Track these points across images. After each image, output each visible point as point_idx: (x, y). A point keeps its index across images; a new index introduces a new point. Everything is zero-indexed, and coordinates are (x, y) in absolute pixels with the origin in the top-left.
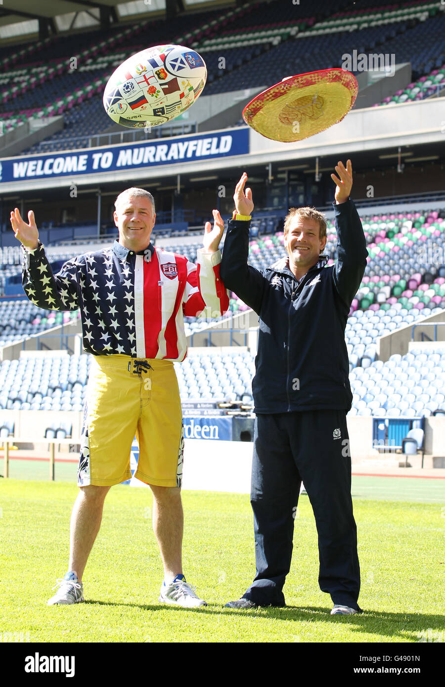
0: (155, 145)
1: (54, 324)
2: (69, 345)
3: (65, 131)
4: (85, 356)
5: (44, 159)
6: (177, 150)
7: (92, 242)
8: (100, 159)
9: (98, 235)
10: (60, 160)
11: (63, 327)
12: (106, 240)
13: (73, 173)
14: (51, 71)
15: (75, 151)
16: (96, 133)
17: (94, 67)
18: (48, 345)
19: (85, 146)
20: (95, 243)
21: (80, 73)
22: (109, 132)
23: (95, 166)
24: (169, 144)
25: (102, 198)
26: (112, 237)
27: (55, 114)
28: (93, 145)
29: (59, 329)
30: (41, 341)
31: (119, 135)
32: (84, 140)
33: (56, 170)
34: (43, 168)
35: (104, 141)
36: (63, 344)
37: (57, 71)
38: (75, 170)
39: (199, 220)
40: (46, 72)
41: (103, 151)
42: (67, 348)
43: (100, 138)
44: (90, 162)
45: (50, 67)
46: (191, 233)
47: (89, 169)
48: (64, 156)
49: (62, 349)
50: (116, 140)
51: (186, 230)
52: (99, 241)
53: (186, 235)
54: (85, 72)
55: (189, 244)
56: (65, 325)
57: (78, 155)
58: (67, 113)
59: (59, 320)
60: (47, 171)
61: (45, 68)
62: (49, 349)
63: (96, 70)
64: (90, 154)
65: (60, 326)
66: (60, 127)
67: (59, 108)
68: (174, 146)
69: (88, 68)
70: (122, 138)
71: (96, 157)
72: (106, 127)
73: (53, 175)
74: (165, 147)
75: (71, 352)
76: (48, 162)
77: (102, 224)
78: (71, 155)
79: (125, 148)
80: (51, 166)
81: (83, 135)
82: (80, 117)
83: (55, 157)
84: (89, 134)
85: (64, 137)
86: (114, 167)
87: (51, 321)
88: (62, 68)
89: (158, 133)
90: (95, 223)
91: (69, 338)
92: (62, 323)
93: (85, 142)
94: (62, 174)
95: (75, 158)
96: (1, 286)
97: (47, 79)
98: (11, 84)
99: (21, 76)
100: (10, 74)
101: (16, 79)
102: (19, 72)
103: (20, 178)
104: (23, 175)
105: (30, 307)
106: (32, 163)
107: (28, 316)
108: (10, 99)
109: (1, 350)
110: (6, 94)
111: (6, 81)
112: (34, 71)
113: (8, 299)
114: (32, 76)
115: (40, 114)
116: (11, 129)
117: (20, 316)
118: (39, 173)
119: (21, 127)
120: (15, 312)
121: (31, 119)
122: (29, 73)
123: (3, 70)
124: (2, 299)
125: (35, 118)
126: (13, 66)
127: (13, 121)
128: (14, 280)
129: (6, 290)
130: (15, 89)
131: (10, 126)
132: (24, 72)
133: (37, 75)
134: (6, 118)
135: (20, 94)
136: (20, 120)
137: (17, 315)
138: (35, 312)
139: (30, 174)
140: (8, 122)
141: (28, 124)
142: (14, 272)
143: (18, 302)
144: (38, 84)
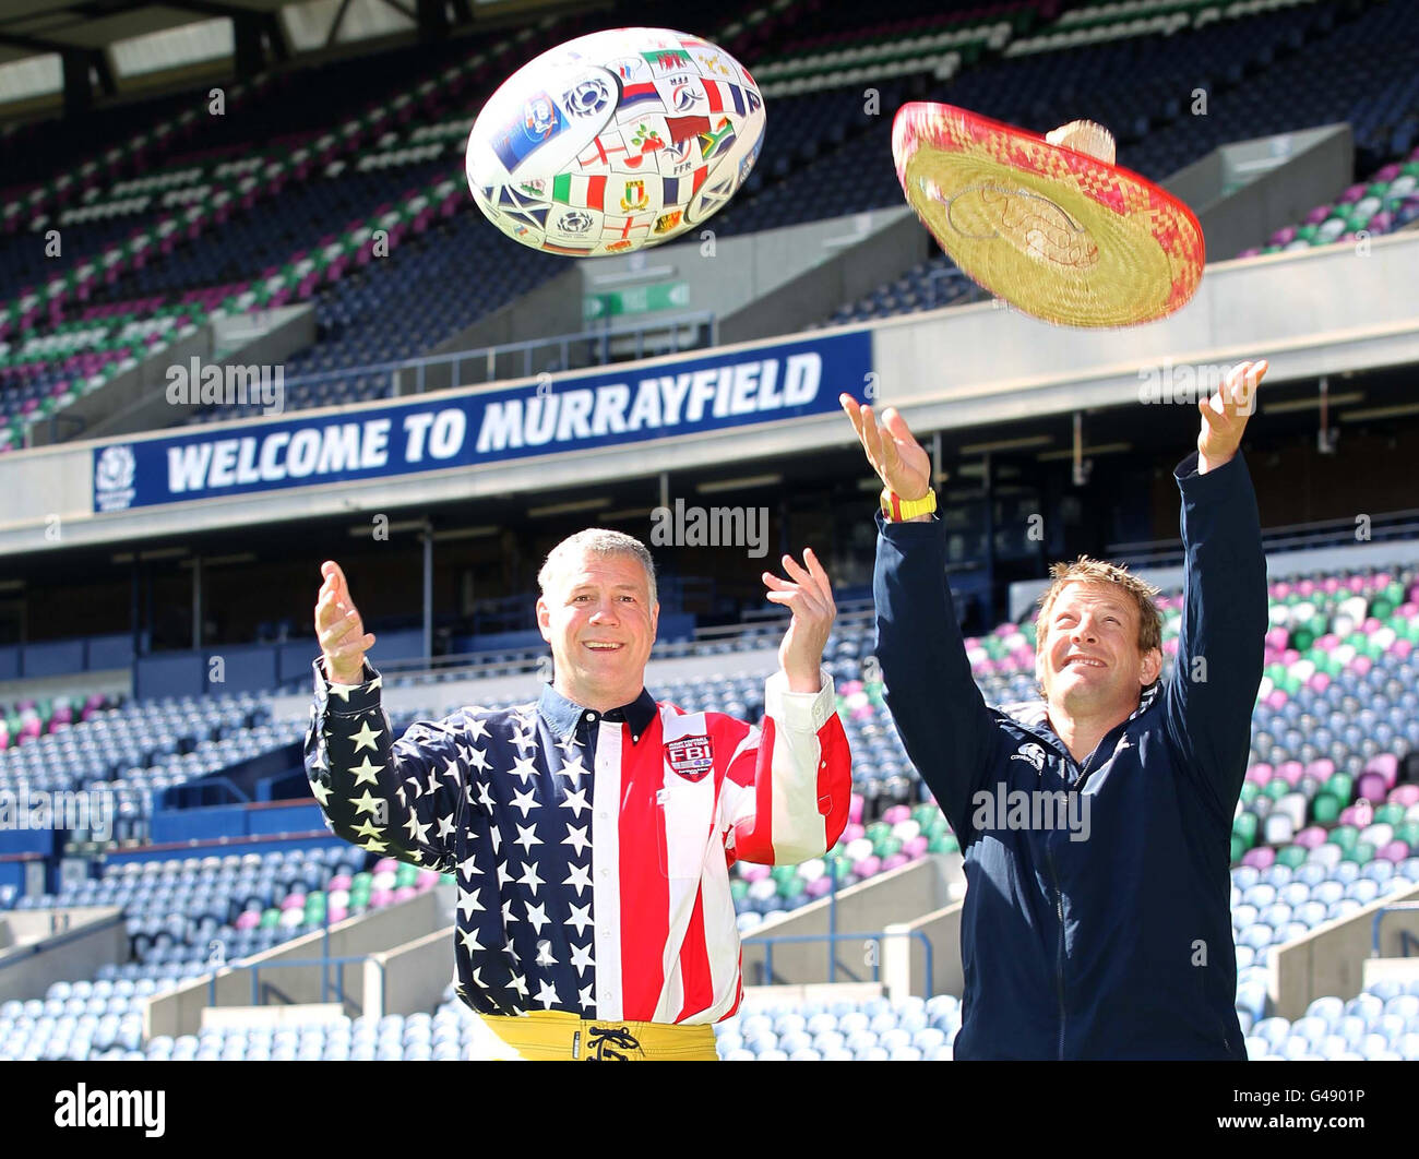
0: (592, 384)
1: (302, 928)
2: (348, 991)
3: (321, 349)
4: (395, 1022)
5: (261, 434)
6: (658, 401)
7: (408, 679)
8: (428, 431)
9: (427, 658)
10: (309, 436)
11: (328, 937)
12: (449, 674)
13: (346, 475)
14: (274, 170)
15: (351, 408)
16: (413, 354)
17: (401, 157)
18: (285, 989)
19: (381, 395)
20: (418, 682)
21: (362, 175)
22: (452, 349)
23: (414, 453)
24: (633, 381)
25: (437, 546)
26: (466, 663)
27: (291, 298)
28: (408, 389)
29: (318, 940)
30: (264, 977)
31: (483, 360)
32: (378, 374)
33: (297, 468)
34: (256, 463)
35: (438, 379)
36: (328, 986)
37: (291, 170)
38: (353, 465)
39: (727, 607)
40: (260, 172)
41: (437, 408)
42: (342, 998)
43: (427, 368)
44: (397, 441)
45: (269, 161)
46: (706, 648)
47: (396, 462)
48: (320, 425)
49: (326, 1000)
50: (475, 372)
51: (691, 639)
52: (429, 676)
53: (690, 654)
54: (376, 171)
55: (698, 680)
56: (334, 928)
57: (361, 419)
58: (326, 295)
59: (317, 914)
60: (271, 472)
61: (254, 164)
62: (287, 1001)
63: (409, 166)
64: (398, 416)
65: (319, 934)
66: (303, 339)
67: (301, 282)
68: (648, 388)
69: (385, 160)
70: (491, 366)
71: (416, 424)
72: (443, 335)
73: (289, 482)
74: (621, 393)
75: (354, 1009)
76: (275, 441)
77: (436, 624)
78: (341, 421)
79: (502, 398)
80: (282, 455)
81: (374, 359)
82: (366, 306)
83: (293, 428)
84: (393, 357)
85: (317, 368)
86: (469, 454)
87: (293, 917)
88: (307, 162)
89: (600, 351)
90: (417, 624)
91: (348, 969)
92: (325, 923)
93: (380, 382)
94: (314, 479)
95: (352, 431)
96: (139, 817)
97: (263, 196)
98: (156, 212)
99: (184, 186)
100: (150, 183)
101: (170, 199)
102: (179, 178)
103: (188, 495)
104: (197, 483)
105: (229, 875)
106: (224, 448)
107: (221, 906)
108: (154, 258)
109: (143, 1004)
110: (140, 243)
111: (141, 204)
112: (223, 170)
113: (162, 856)
114: (218, 186)
115: (247, 299)
116: (159, 348)
117: (199, 906)
118: (247, 475)
119: (188, 340)
120: (184, 892)
121: (218, 316)
122: (207, 178)
123: (128, 171)
124: (142, 856)
125: (231, 311)
126: (156, 161)
127: (165, 324)
128: (177, 798)
129: (158, 828)
130: (167, 228)
131: (157, 338)
132: (194, 174)
133: (232, 182)
134: (144, 316)
135: (181, 242)
136: (185, 319)
137: (189, 901)
138: (245, 889)
139: (219, 479)
140: (149, 327)
141: (209, 330)
142: (176, 773)
143: (191, 863)
144: (236, 211)
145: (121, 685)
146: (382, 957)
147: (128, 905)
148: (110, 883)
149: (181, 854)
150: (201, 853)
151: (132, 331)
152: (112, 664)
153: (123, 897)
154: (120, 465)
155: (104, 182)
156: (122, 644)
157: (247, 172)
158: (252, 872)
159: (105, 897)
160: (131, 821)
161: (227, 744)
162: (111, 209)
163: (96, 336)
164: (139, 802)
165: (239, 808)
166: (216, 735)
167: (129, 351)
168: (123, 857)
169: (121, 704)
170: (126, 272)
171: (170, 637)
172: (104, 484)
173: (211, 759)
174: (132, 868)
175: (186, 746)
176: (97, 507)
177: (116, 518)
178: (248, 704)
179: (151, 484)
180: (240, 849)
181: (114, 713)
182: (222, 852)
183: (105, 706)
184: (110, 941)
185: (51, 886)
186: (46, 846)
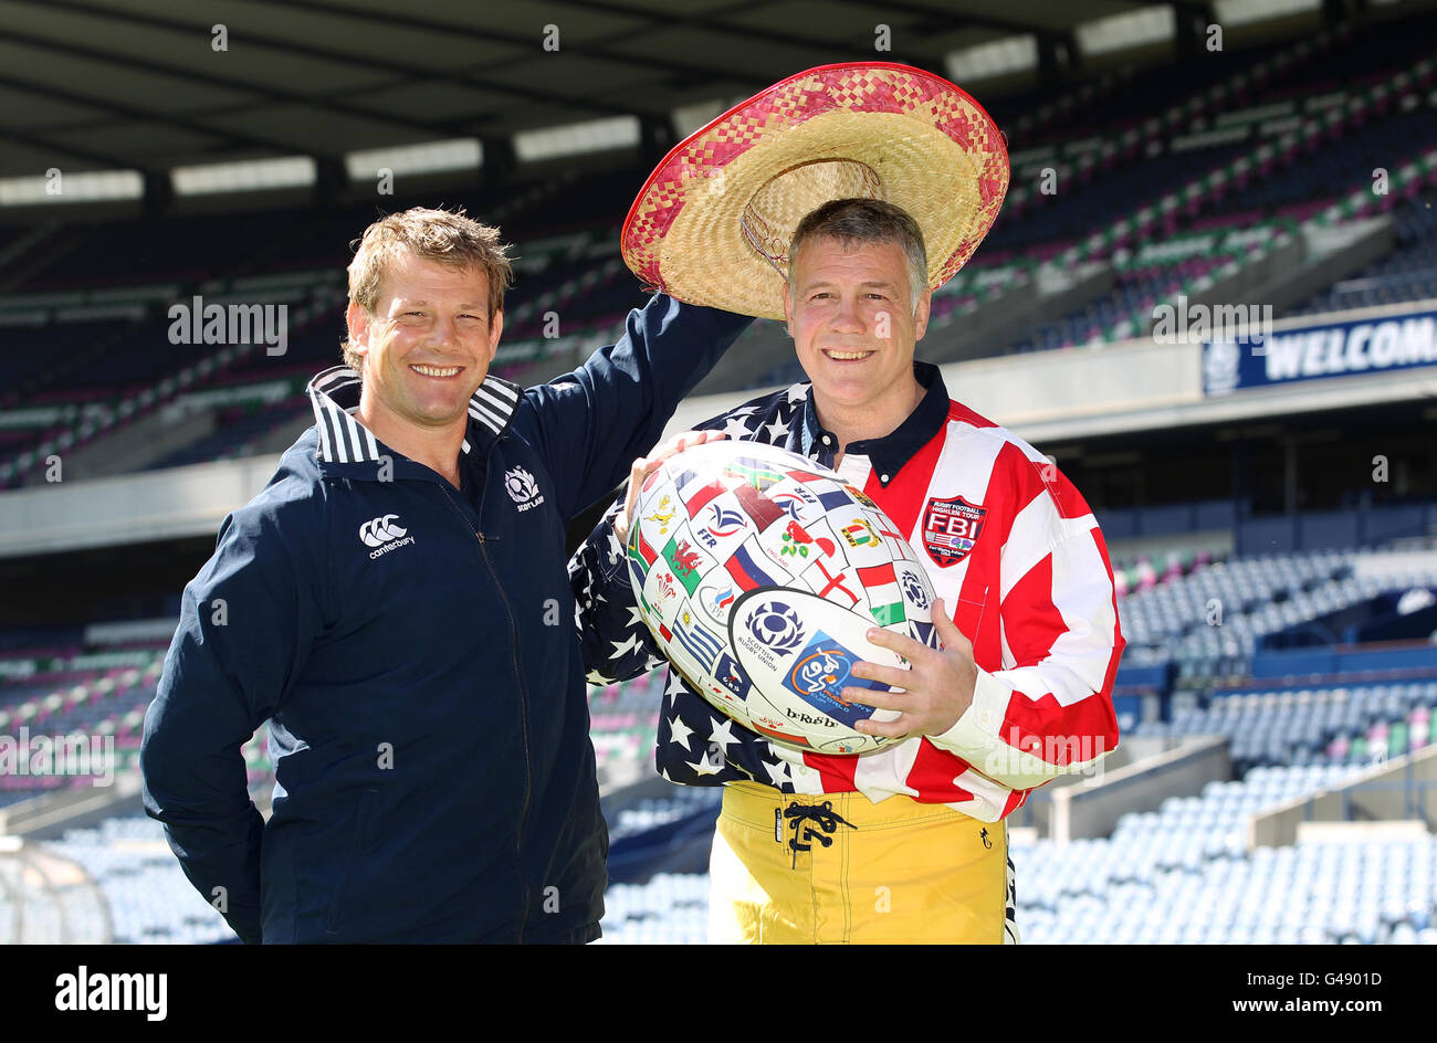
1: (1387, 757)
3: (1398, 256)
5: (1348, 328)
10: (1389, 330)
11: (1410, 765)
14: (1357, 104)
15: (1426, 304)
18: (1371, 809)
27: (1371, 213)
29: (1401, 768)
30: (1354, 799)
33: (1379, 358)
36: (1410, 808)
37: (1371, 105)
38: (1428, 355)
40: (1345, 107)
42: (1424, 818)
45: (1352, 96)
48: (1399, 320)
49: (1408, 818)
56: (1415, 757)
58: (1404, 212)
59: (1398, 744)
60: (1357, 360)
61: (1340, 99)
62: (1371, 819)
65: (1400, 762)
66: (1385, 246)
67: (1379, 201)
73: (1372, 370)
76: (1358, 335)
78: (1418, 316)
80: (1366, 347)
83: (1376, 323)
85: (1396, 273)
87: (1378, 746)
88: (1386, 96)
92: (1407, 752)
94: (1395, 368)
95: (1428, 326)
96: (1240, 658)
97: (1348, 127)
98: (1254, 140)
99: (1276, 119)
100: (1250, 115)
101: (1268, 129)
102: (1273, 110)
103: (1284, 380)
104: (1291, 370)
105: (1319, 710)
106: (1316, 340)
107: (1313, 736)
108: (1254, 179)
109: (1246, 821)
110: (1241, 166)
111: (1240, 134)
112: (1313, 104)
114: (1308, 117)
115: (1334, 213)
116: (1257, 256)
117: (1294, 735)
118: (1335, 363)
119: (1286, 250)
120: (1280, 723)
121: (1310, 229)
122: (1299, 110)
123: (1231, 105)
124: (1243, 690)
125: (1322, 223)
126: (1255, 96)
127: (1262, 235)
128: (1275, 641)
129: (1256, 667)
130: (1264, 154)
131: (1255, 246)
132: (1286, 108)
133: (1319, 115)
134: (1245, 227)
135: (1277, 167)
136: (1280, 230)
137: (1286, 730)
138: (1334, 721)
139: (1312, 367)
140: (1249, 237)
141: (1301, 241)
142: (1273, 619)
143: (1286, 698)
144: (1324, 140)
145: (1223, 543)
147: (1234, 730)
148: (1215, 713)
149: (1278, 689)
150: (1295, 689)
151: (1236, 240)
152: (1216, 526)
153: (1227, 728)
154: (1225, 352)
155: (1210, 116)
156: (1224, 509)
157: (1334, 107)
158: (1341, 706)
159: (1210, 726)
160: (1233, 661)
161: (1317, 595)
162: (1216, 138)
163: (1201, 245)
164: (1239, 641)
165: (1327, 652)
166: (1307, 588)
167: (1232, 257)
168: (1226, 692)
169: (1224, 560)
170: (1229, 191)
171: (1266, 504)
172: (1211, 370)
173: (1302, 610)
174: (1235, 701)
175: (1281, 597)
177: (1220, 401)
178: (1334, 561)
179: (1252, 370)
180: (1330, 685)
181: (1219, 568)
182: (1314, 688)
183: (1210, 562)
184: (1217, 764)
185: (1165, 716)
186: (1159, 682)
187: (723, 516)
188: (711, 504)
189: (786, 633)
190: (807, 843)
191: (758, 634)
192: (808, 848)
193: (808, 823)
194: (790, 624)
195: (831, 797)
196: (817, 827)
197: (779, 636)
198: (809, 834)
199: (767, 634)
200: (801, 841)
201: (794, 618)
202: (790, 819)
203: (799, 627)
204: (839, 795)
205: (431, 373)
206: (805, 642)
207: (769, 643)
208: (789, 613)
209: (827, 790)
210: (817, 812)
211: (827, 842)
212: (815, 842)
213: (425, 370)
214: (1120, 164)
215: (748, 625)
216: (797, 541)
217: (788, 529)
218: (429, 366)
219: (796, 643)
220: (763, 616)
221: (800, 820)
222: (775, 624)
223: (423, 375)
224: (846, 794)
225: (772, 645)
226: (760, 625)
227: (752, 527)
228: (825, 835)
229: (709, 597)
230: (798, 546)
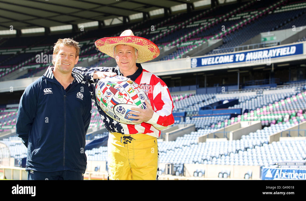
0: (263, 50)
1: (221, 127)
2: (228, 136)
3: (223, 45)
4: (234, 141)
5: (215, 57)
6: (273, 53)
7: (235, 92)
8: (239, 57)
9: (238, 89)
10: (222, 57)
12: (241, 92)
13: (227, 63)
14: (217, 20)
15: (228, 53)
16: (237, 46)
17: (235, 18)
18: (218, 136)
19: (232, 51)
20: (237, 93)
21: (229, 21)
22: (242, 45)
23: (237, 60)
24: (268, 50)
25: (240, 74)
26: (244, 90)
27: (219, 38)
28: (236, 51)
29: (223, 129)
30: (216, 134)
31: (247, 47)
32: (232, 49)
33: (220, 62)
34: (214, 61)
35: (241, 49)
36: (224, 136)
37: (219, 20)
38: (228, 61)
39: (281, 83)
40: (215, 20)
41: (240, 53)
42: (227, 137)
43: (239, 48)
44: (235, 58)
45: (216, 19)
46: (278, 88)
47: (234, 61)
48: (223, 56)
49: (224, 138)
51: (276, 87)
52: (239, 92)
53: (276, 89)
54: (231, 21)
55: (274, 93)
56: (226, 127)
57: (229, 55)
58: (224, 38)
59: (223, 125)
60: (216, 62)
61: (214, 19)
62: (218, 138)
63: (236, 20)
64: (235, 55)
65: (223, 128)
66: (221, 44)
67: (221, 36)
68: (271, 51)
69: (232, 19)
70: (248, 48)
71: (237, 56)
72: (241, 43)
73: (219, 64)
74: (267, 52)
75: (228, 139)
76: (217, 58)
77: (240, 84)
78: (227, 55)
79: (250, 52)
80: (218, 60)
81: (231, 46)
82: (230, 39)
83: (220, 56)
84: (234, 46)
85: (223, 48)
86: (244, 60)
87: (219, 126)
88: (221, 19)
89: (264, 46)
90: (237, 84)
91: (228, 133)
92: (224, 127)
93: (232, 50)
94: (223, 63)
95: (228, 56)
96: (197, 111)
97: (215, 24)
98: (200, 26)
99: (204, 22)
100: (199, 22)
101: (202, 24)
102: (203, 21)
103: (205, 65)
104: (206, 64)
105: (210, 120)
106: (210, 59)
107: (209, 124)
108: (200, 32)
109: (198, 138)
110: (198, 30)
111: (198, 25)
112: (210, 20)
113: (200, 117)
114: (209, 22)
115: (213, 38)
116: (200, 45)
117: (206, 124)
118: (213, 63)
119: (205, 44)
120: (203, 122)
121: (209, 40)
122: (207, 21)
123: (196, 20)
124: (197, 117)
125: (211, 40)
126: (200, 19)
127: (201, 41)
128: (203, 108)
129: (199, 113)
130: (201, 28)
131: (200, 43)
132: (205, 21)
133: (211, 22)
134: (198, 40)
135: (204, 30)
136: (204, 41)
137: (204, 123)
138: (212, 122)
139: (209, 63)
140: (199, 42)
141: (207, 42)
142: (202, 105)
143: (204, 118)
144: (211, 26)
145: (194, 92)
146: (233, 132)
147: (195, 123)
148: (193, 120)
149: (203, 116)
150: (206, 116)
151: (197, 42)
152: (193, 89)
153: (195, 122)
154: (195, 61)
155: (193, 22)
156: (194, 87)
158: (213, 119)
159: (192, 122)
160: (196, 112)
161: (210, 101)
162: (193, 25)
163: (191, 43)
164: (197, 109)
165: (211, 110)
166: (208, 100)
167: (196, 45)
168: (195, 117)
169: (194, 95)
170: (196, 34)
171: (201, 86)
172: (193, 64)
173: (207, 103)
174: (196, 118)
175: (204, 101)
176: (191, 67)
177: (194, 69)
178: (213, 95)
179: (199, 64)
180: (211, 116)
181: (193, 96)
182: (209, 116)
183: (192, 95)
184: (193, 129)
185: (184, 121)
186: (184, 115)
187: (108, 93)
188: (106, 91)
189: (123, 111)
190: (127, 142)
191: (118, 112)
192: (127, 143)
193: (127, 139)
194: (123, 109)
195: (130, 135)
196: (129, 140)
197: (122, 111)
198: (127, 141)
199: (120, 111)
200: (126, 142)
201: (123, 108)
202: (123, 139)
203: (124, 109)
204: (132, 134)
205: (65, 64)
206: (126, 111)
207: (120, 113)
208: (122, 107)
209: (130, 134)
210: (129, 137)
211: (130, 142)
212: (128, 142)
213: (64, 64)
214: (178, 29)
215: (116, 110)
216: (121, 95)
217: (119, 94)
218: (64, 63)
219: (125, 112)
220: (118, 109)
221: (125, 139)
222: (121, 110)
223: (63, 64)
224: (133, 134)
225: (121, 113)
226: (118, 110)
227: (113, 94)
228: (130, 141)
229: (109, 107)
230: (121, 96)
